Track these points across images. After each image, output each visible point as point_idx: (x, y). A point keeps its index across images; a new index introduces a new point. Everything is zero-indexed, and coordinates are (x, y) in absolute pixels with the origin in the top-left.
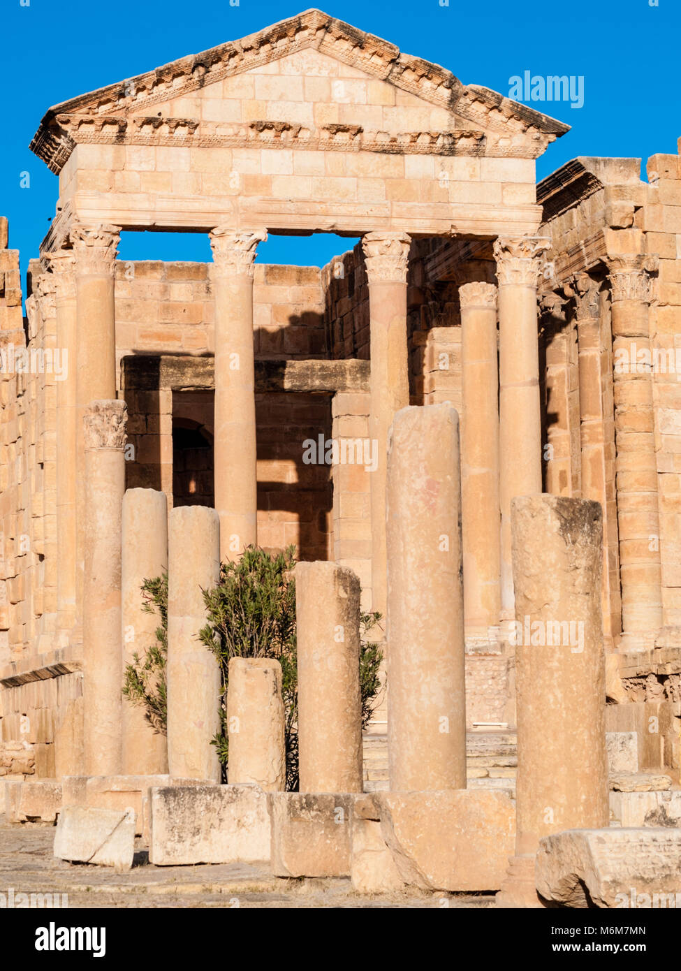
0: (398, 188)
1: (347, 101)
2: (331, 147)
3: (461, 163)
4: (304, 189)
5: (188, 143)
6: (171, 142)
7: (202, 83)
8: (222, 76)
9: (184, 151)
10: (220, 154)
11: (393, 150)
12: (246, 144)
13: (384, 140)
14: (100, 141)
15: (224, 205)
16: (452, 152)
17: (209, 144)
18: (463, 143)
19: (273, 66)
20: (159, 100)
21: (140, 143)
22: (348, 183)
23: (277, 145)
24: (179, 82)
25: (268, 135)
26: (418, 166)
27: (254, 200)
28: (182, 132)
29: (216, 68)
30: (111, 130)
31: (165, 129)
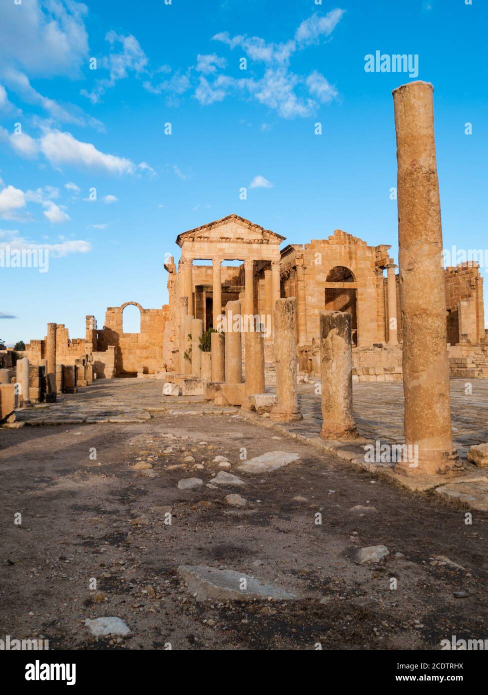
0: (251, 251)
1: (240, 233)
2: (237, 242)
3: (264, 246)
4: (231, 251)
5: (207, 241)
6: (204, 241)
7: (210, 229)
8: (214, 228)
9: (206, 243)
10: (214, 244)
11: (250, 243)
12: (219, 242)
13: (248, 241)
14: (189, 241)
15: (215, 254)
16: (262, 243)
17: (212, 242)
18: (264, 241)
19: (225, 226)
20: (201, 233)
21: (197, 241)
22: (240, 250)
23: (226, 242)
24: (205, 229)
25: (224, 240)
26: (255, 246)
27: (221, 253)
28: (206, 239)
29: (213, 226)
30: (191, 239)
31: (202, 239)
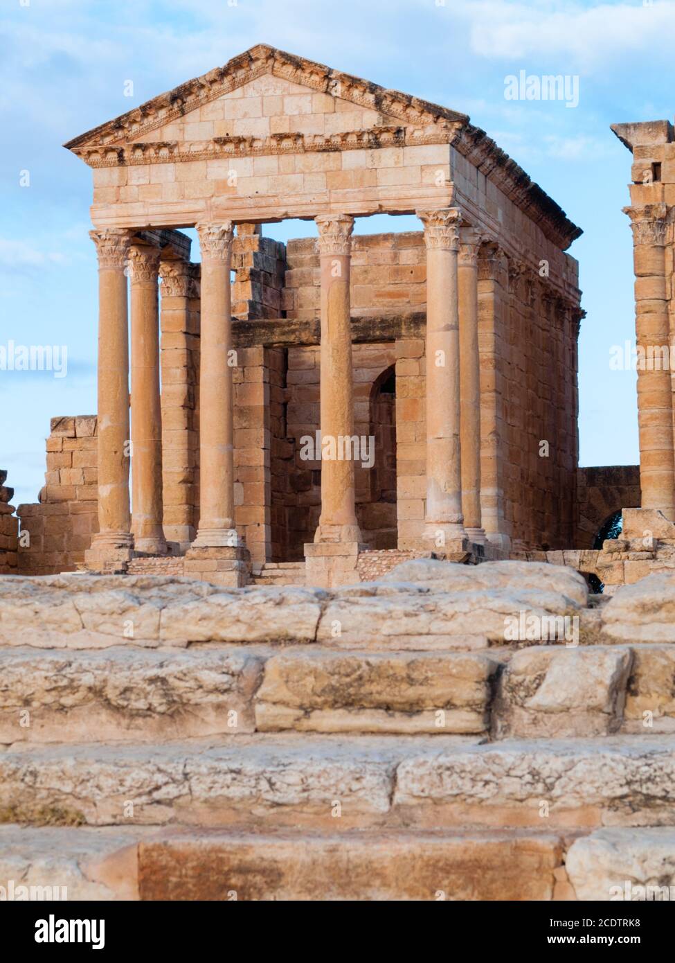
0: (335, 178)
1: (296, 113)
2: (281, 152)
3: (388, 155)
4: (263, 186)
5: (172, 159)
6: (159, 160)
7: (183, 112)
8: (198, 105)
9: (171, 166)
10: (198, 167)
11: (329, 148)
12: (216, 156)
13: (320, 141)
14: (108, 165)
15: (201, 205)
16: (377, 145)
17: (188, 158)
18: (384, 137)
19: (238, 92)
20: (150, 128)
21: (135, 163)
22: (296, 179)
23: (239, 154)
24: (163, 113)
25: (230, 147)
26: (353, 159)
27: (221, 200)
28: (164, 152)
29: (190, 99)
30: (113, 156)
31: (151, 152)
